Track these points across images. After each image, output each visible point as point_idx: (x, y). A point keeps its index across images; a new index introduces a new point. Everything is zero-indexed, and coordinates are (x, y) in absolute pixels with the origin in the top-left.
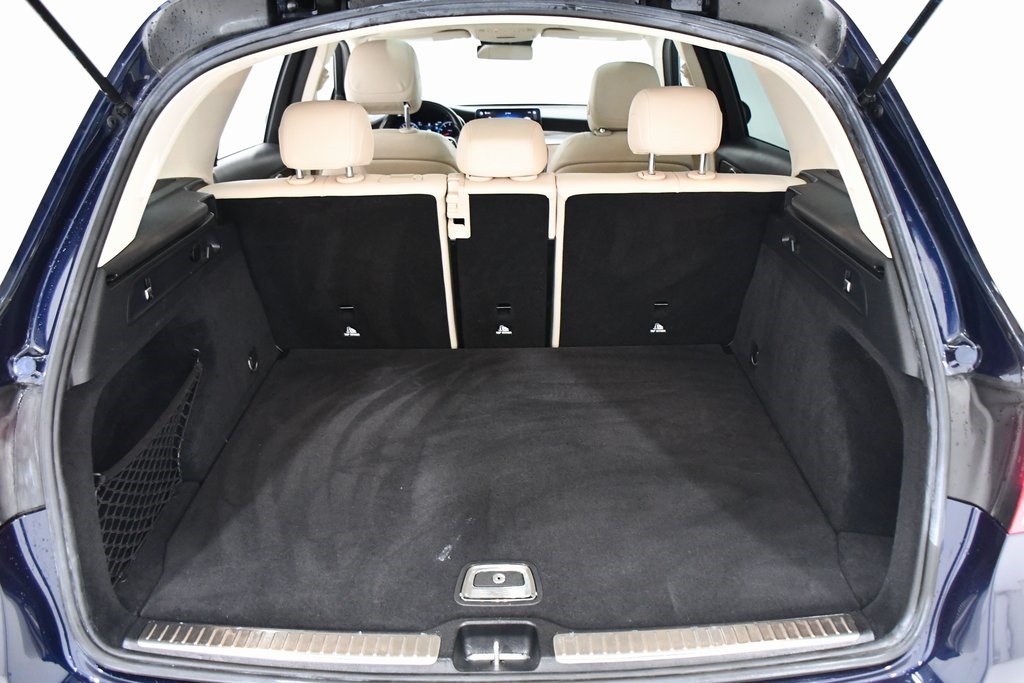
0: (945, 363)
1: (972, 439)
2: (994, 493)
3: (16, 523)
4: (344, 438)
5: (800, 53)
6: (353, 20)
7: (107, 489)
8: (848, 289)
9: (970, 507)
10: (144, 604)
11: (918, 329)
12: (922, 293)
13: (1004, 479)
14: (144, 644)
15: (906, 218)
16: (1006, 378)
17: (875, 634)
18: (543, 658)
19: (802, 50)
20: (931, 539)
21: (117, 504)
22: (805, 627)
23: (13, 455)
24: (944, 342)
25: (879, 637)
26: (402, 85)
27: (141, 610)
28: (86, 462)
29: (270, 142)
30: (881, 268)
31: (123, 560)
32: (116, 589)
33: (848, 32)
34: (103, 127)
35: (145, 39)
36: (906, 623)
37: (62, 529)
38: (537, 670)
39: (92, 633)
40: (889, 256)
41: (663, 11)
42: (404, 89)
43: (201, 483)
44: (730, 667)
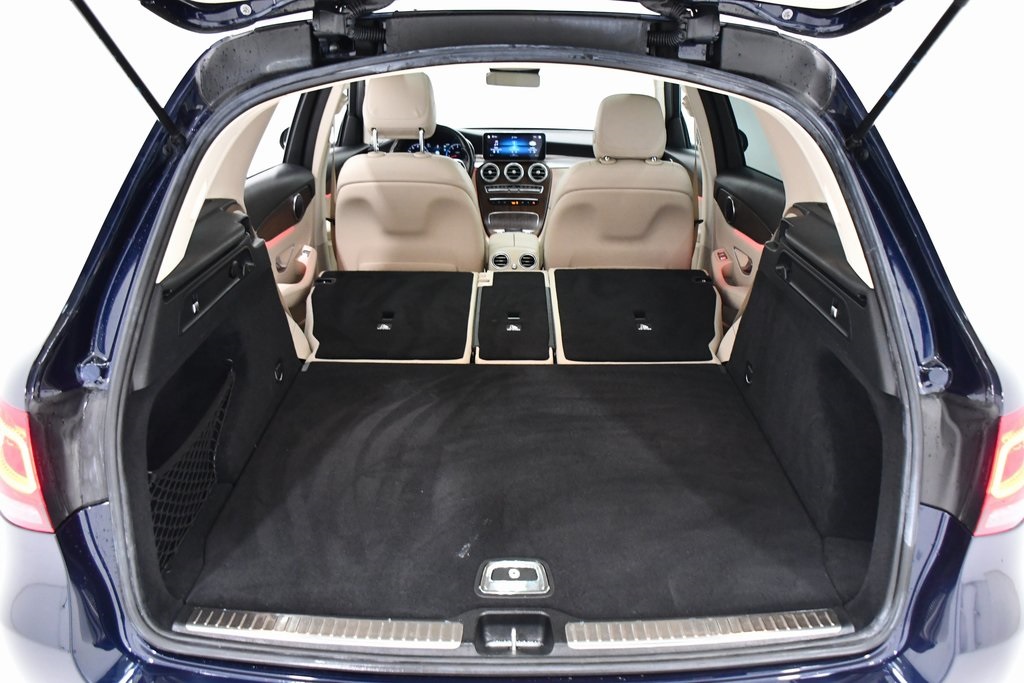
0: (920, 384)
1: (942, 452)
2: (961, 500)
3: (81, 514)
4: (367, 445)
5: (794, 101)
6: (391, 64)
7: (157, 486)
8: (835, 315)
9: (940, 512)
10: (189, 592)
11: (896, 353)
12: (900, 321)
13: (971, 486)
14: (191, 628)
15: (887, 253)
16: (973, 397)
17: (855, 627)
18: (556, 644)
19: (796, 99)
20: (906, 541)
21: (165, 500)
22: (792, 620)
23: (79, 452)
24: (919, 364)
25: (859, 629)
26: (418, 112)
27: (186, 598)
28: (142, 461)
29: (289, 162)
30: (864, 297)
31: (168, 553)
32: (164, 577)
33: (837, 82)
34: (159, 154)
35: (198, 75)
36: (883, 616)
37: (123, 521)
38: (552, 654)
39: (145, 617)
40: (871, 286)
41: (671, 62)
42: (420, 116)
43: (234, 485)
44: (724, 654)
